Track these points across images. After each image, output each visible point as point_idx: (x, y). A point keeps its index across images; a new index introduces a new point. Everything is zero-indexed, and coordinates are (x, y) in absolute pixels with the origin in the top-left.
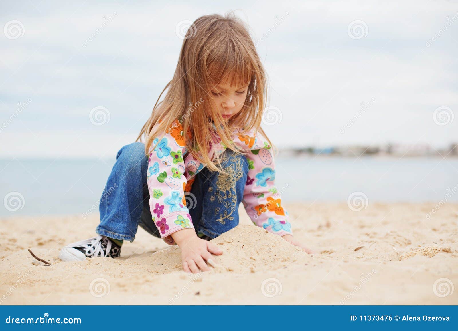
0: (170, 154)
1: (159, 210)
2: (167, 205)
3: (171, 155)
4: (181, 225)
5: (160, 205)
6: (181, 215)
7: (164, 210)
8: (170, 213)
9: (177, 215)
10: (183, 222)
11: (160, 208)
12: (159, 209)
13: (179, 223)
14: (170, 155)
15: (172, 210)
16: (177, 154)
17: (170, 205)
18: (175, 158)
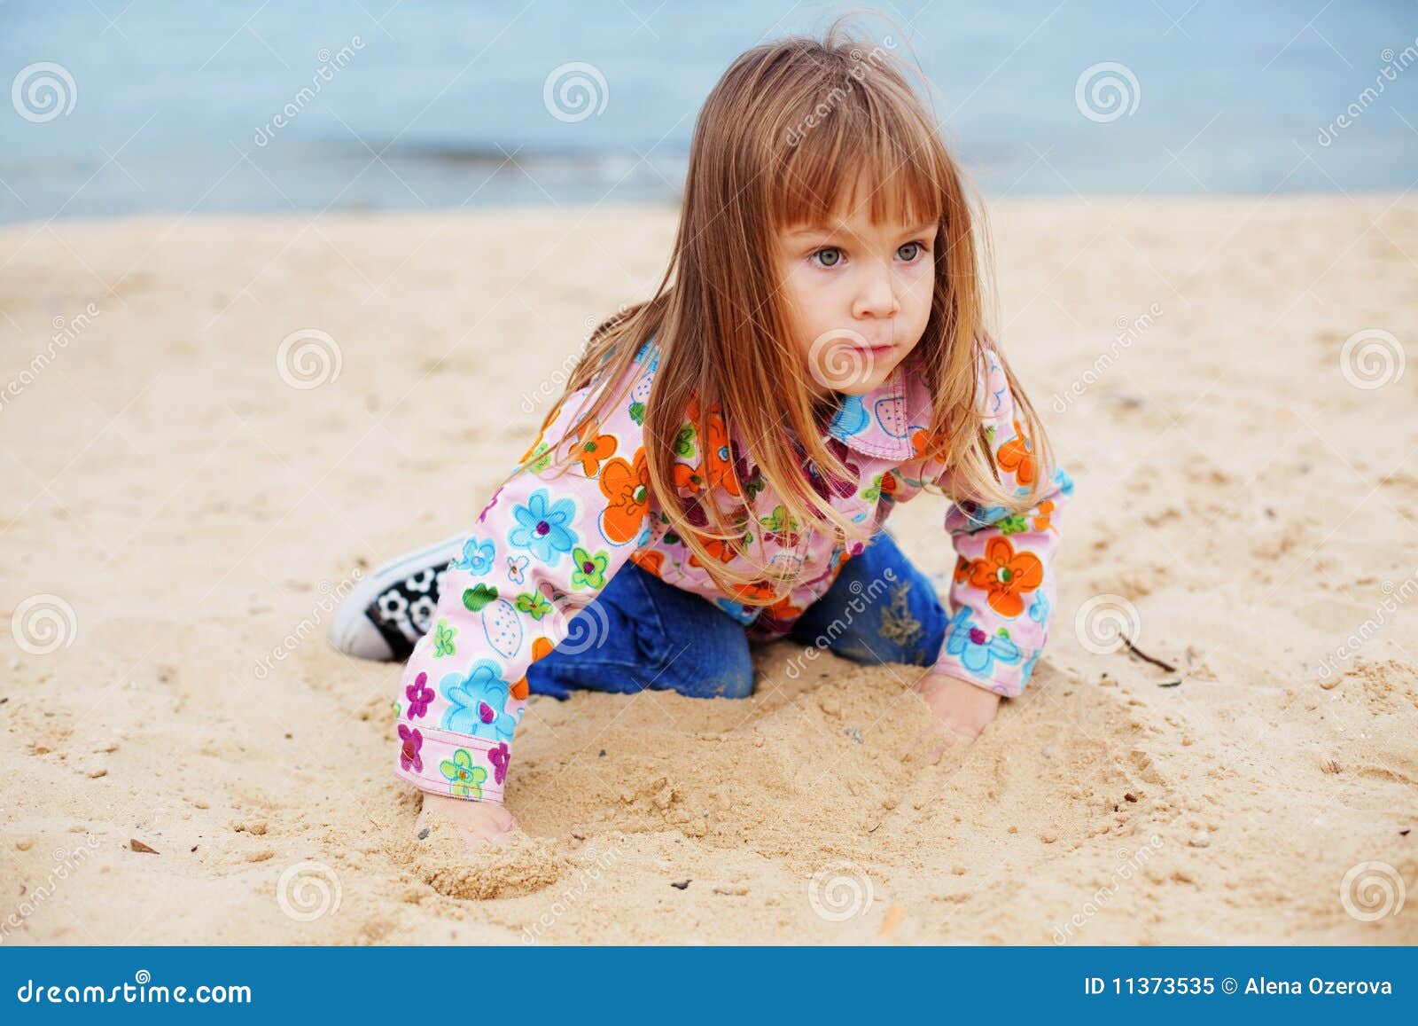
0: (572, 551)
1: (418, 697)
2: (443, 698)
3: (573, 554)
4: (453, 782)
5: (427, 686)
6: (466, 749)
7: (429, 706)
8: (439, 730)
9: (457, 745)
10: (463, 776)
11: (423, 693)
12: (420, 693)
13: (451, 773)
14: (571, 555)
15: (450, 719)
16: (592, 560)
17: (451, 703)
18: (582, 569)
